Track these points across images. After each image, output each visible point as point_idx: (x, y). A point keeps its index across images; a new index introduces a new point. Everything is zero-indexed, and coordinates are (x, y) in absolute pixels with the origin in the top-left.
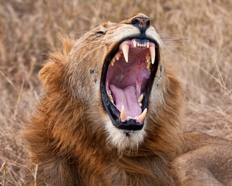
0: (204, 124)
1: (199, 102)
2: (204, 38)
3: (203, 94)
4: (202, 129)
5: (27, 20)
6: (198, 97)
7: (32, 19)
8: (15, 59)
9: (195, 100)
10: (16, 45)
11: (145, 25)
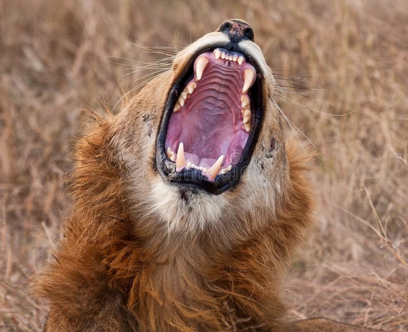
0: (357, 296)
1: (350, 258)
2: (364, 141)
3: (358, 242)
4: (354, 306)
5: (51, 100)
6: (348, 248)
7: (60, 99)
8: (27, 172)
9: (342, 252)
10: (29, 147)
11: (240, 33)
